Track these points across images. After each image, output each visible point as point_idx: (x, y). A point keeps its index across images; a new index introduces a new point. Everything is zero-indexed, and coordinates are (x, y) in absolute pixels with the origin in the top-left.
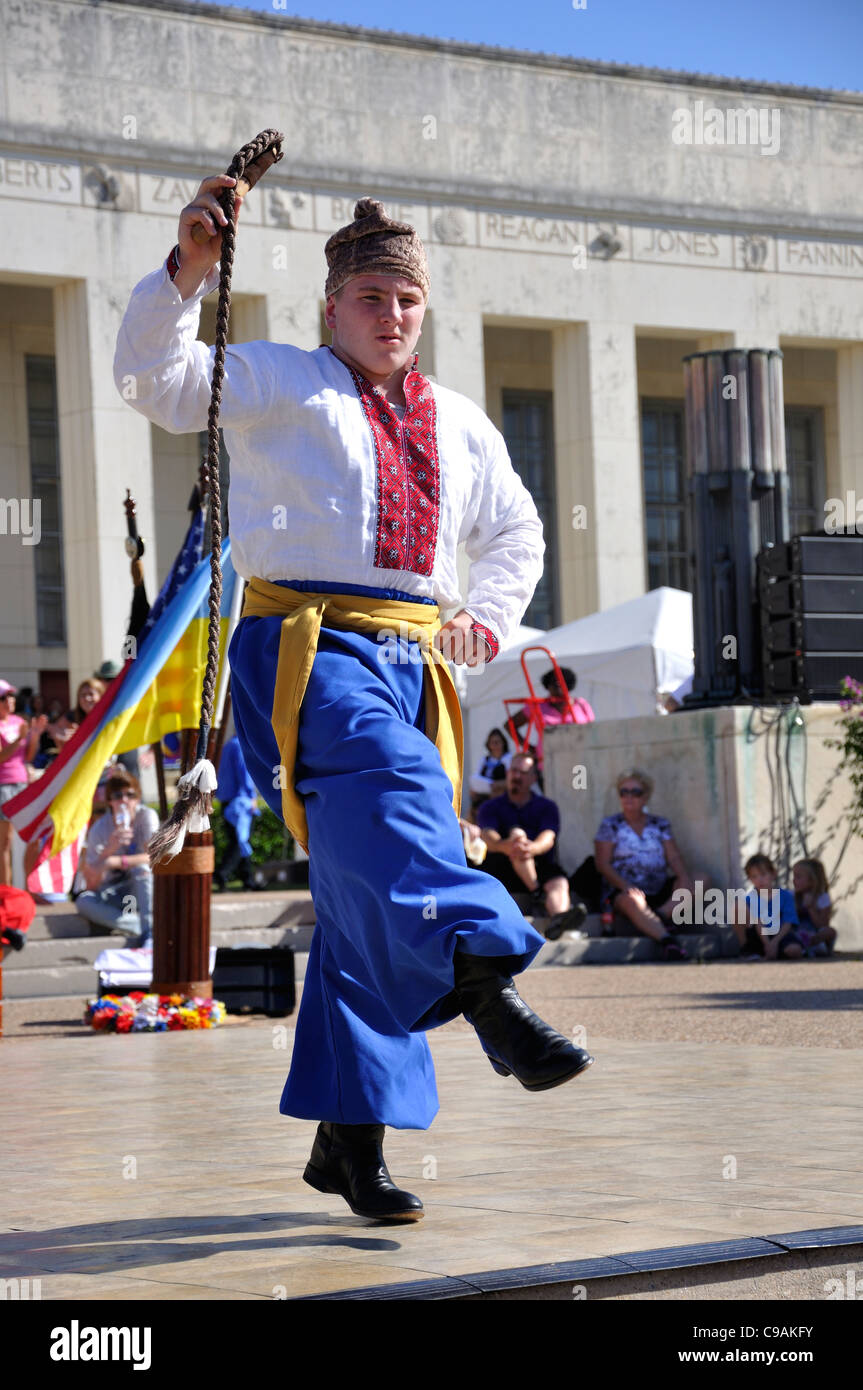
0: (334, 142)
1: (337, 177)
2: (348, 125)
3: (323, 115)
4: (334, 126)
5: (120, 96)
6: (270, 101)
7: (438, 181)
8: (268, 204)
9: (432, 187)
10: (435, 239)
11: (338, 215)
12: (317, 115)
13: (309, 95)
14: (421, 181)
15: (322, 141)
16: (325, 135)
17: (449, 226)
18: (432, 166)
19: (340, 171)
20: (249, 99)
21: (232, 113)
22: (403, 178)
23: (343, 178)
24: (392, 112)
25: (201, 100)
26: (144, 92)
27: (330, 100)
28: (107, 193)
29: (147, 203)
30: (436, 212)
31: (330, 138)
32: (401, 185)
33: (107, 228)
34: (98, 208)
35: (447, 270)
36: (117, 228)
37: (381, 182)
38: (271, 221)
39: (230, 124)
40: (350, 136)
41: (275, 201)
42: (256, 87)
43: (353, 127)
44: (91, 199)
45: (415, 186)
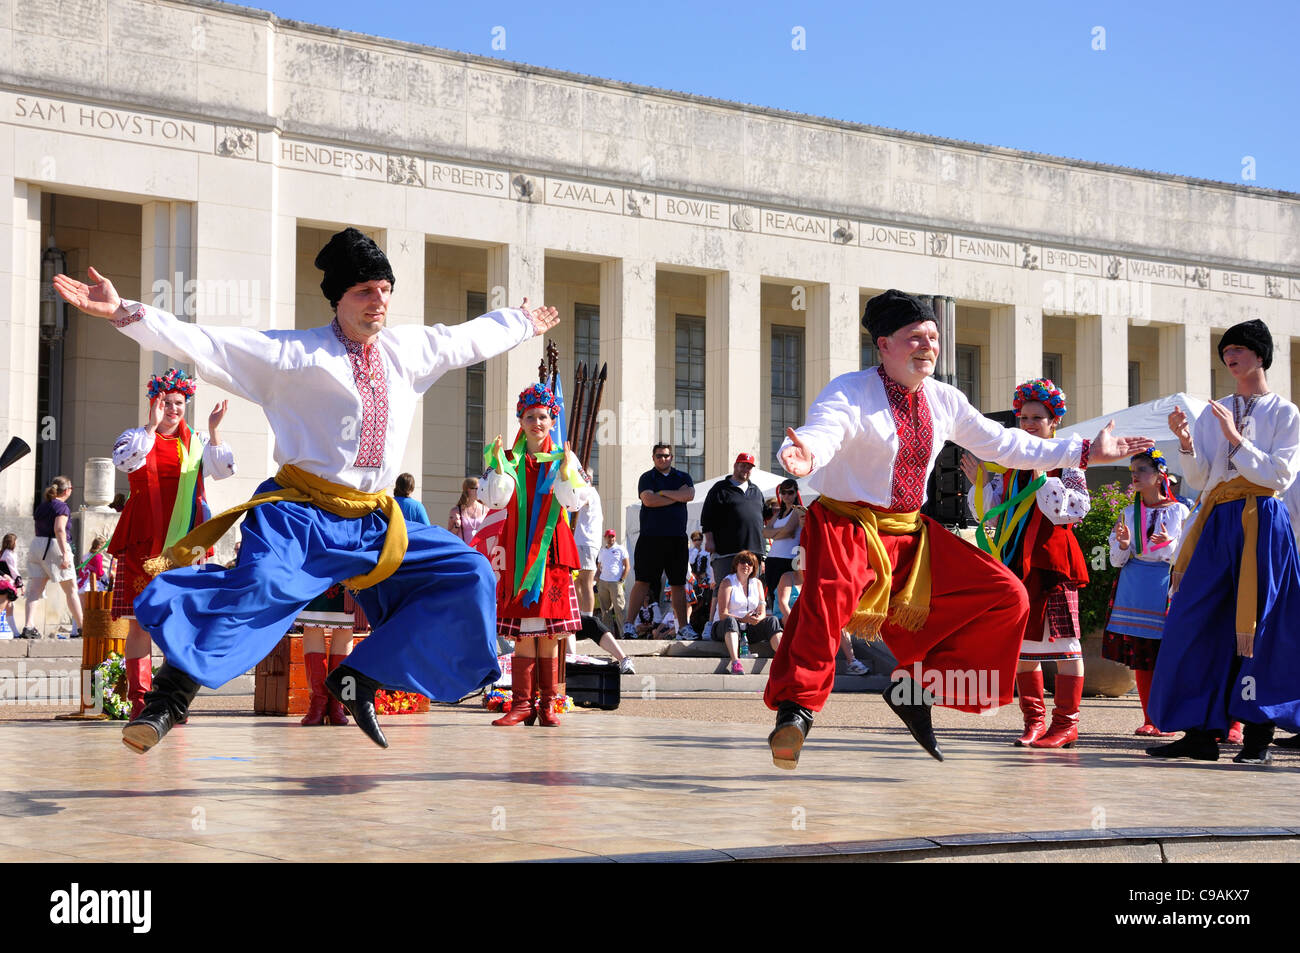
0: (671, 164)
1: (671, 186)
2: (680, 154)
3: (665, 147)
4: (672, 154)
5: (537, 132)
6: (631, 138)
7: (736, 191)
8: (627, 201)
9: (732, 194)
10: (733, 226)
11: (671, 210)
12: (660, 147)
13: (656, 135)
14: (725, 190)
15: (663, 163)
16: (665, 159)
17: (742, 219)
18: (733, 181)
19: (674, 182)
20: (619, 135)
21: (607, 145)
22: (714, 188)
23: (676, 186)
24: (709, 148)
25: (588, 135)
26: (552, 130)
27: (670, 137)
28: (526, 190)
29: (550, 199)
30: (734, 208)
31: (668, 161)
32: (712, 192)
33: (524, 212)
34: (519, 200)
35: (740, 246)
36: (530, 214)
37: (700, 190)
38: (629, 211)
39: (605, 151)
40: (681, 161)
41: (631, 199)
42: (623, 129)
43: (683, 155)
44: (516, 195)
45: (722, 193)
